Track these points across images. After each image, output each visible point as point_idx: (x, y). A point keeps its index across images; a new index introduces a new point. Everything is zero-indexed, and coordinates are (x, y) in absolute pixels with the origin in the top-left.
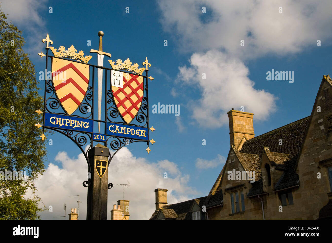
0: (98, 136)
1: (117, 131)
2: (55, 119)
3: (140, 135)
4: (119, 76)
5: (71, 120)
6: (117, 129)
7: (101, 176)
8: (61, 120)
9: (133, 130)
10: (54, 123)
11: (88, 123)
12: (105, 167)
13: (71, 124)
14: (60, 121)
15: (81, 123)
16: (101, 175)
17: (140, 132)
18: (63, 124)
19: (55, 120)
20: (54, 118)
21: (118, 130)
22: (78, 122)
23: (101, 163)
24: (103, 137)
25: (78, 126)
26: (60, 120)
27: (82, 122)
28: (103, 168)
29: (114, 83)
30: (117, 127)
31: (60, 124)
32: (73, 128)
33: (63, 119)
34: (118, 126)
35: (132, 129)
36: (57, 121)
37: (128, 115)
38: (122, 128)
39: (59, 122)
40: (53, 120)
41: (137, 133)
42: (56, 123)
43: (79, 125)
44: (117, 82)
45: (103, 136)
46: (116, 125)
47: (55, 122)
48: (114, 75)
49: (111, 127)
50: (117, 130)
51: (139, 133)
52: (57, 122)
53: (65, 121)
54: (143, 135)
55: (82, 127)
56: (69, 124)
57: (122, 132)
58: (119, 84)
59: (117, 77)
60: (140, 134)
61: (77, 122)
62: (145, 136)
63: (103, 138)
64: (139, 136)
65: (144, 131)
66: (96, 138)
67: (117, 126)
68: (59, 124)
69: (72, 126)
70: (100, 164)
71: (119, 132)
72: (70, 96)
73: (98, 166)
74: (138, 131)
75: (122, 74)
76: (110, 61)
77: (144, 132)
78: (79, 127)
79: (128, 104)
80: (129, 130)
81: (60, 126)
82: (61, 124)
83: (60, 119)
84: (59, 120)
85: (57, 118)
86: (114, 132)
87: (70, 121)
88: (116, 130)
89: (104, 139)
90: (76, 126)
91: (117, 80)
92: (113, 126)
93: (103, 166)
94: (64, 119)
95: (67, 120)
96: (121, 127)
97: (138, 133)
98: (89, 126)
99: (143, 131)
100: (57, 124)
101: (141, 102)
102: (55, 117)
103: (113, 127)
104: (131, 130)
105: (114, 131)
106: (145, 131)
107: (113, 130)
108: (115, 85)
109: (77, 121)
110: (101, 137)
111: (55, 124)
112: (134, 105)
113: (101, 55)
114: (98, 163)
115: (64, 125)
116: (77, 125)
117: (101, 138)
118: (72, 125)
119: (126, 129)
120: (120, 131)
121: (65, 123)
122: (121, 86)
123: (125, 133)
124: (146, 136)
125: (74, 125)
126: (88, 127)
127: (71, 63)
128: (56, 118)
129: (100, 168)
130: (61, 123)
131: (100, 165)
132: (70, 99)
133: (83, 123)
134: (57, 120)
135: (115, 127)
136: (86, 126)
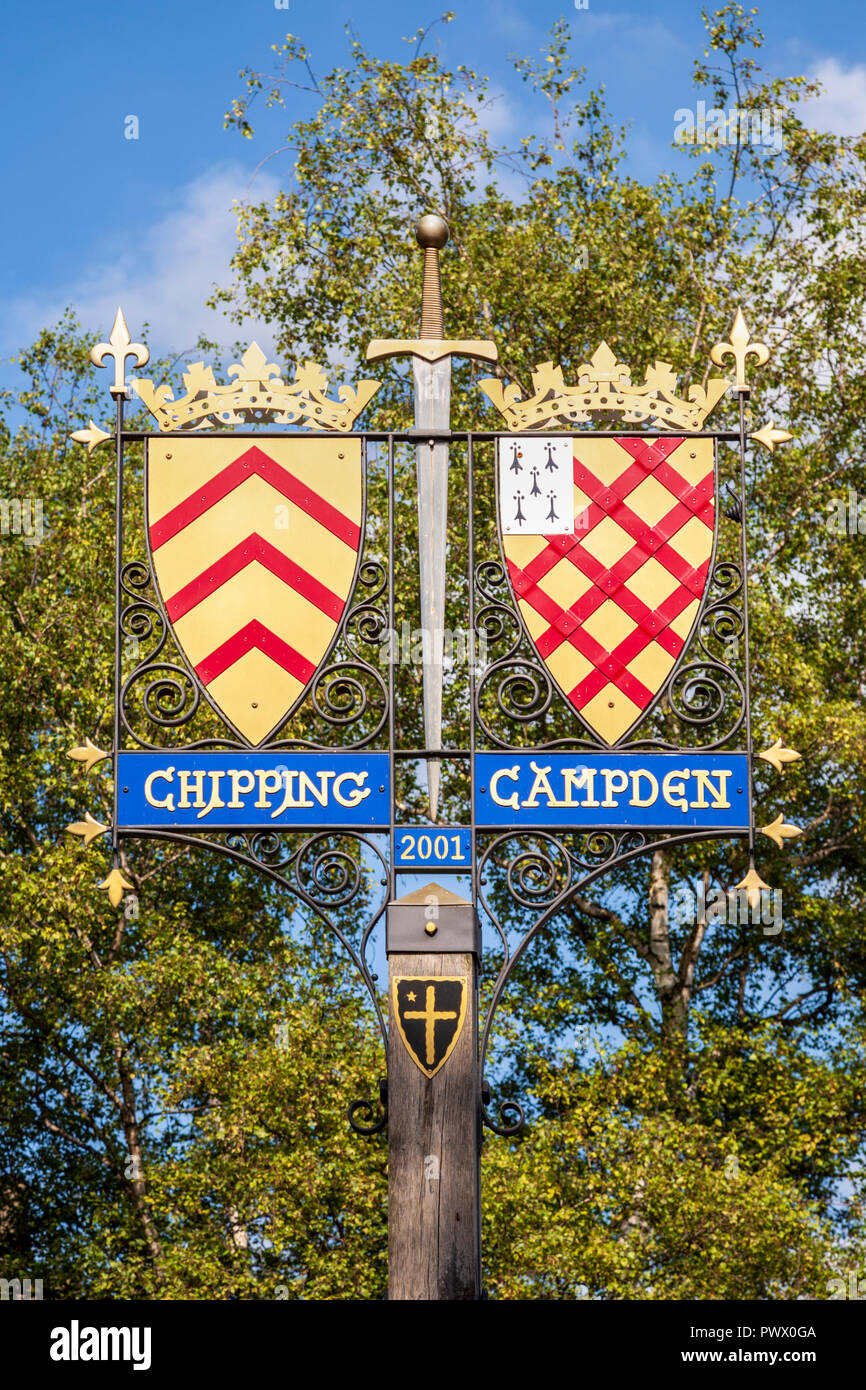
0: (425, 843)
1: (542, 797)
2: (170, 779)
3: (694, 805)
4: (551, 464)
5: (263, 775)
6: (541, 785)
7: (432, 1067)
8: (207, 781)
9: (643, 779)
10: (168, 803)
11: (360, 778)
12: (450, 1015)
13: (262, 796)
14: (198, 788)
15: (317, 782)
16: (430, 1060)
17: (691, 784)
18: (216, 801)
19: (174, 787)
20: (167, 774)
21: (547, 789)
22: (304, 779)
23: (431, 991)
24: (452, 846)
25: (303, 803)
26: (200, 781)
27: (324, 775)
28: (439, 1023)
29: (520, 516)
30: (542, 773)
31: (199, 803)
32: (274, 815)
33: (216, 775)
34: (548, 769)
35: (636, 775)
36: (185, 788)
37: (611, 692)
38: (568, 774)
39: (192, 796)
40: (161, 788)
41: (667, 789)
42: (177, 800)
43: (310, 796)
44: (536, 508)
45: (457, 839)
46: (533, 765)
47: (170, 797)
48: (516, 466)
49: (504, 779)
50: (542, 790)
51: (682, 793)
52: (184, 796)
53: (225, 783)
54: (709, 797)
55: (323, 800)
56: (254, 795)
57: (569, 802)
58: (552, 515)
59: (535, 474)
60: (691, 795)
61: (296, 780)
62: (722, 802)
63: (452, 851)
64: (685, 809)
65: (715, 773)
66: (414, 852)
67: (541, 766)
68: (195, 805)
69: (269, 804)
70: (425, 1001)
71: (553, 802)
72: (255, 636)
73: (409, 1015)
74: (675, 781)
75: (566, 450)
76: (489, 386)
77: (715, 781)
78: (310, 804)
79: (610, 626)
80: (617, 781)
81: (200, 815)
82: (203, 804)
83: (199, 775)
84: (192, 781)
85: (184, 775)
86: (524, 804)
87: (257, 778)
88: (536, 789)
89: (458, 857)
90: (289, 801)
91: (536, 490)
92: (513, 773)
93: (439, 1007)
94: (222, 774)
95: (236, 775)
96: (564, 772)
97: (674, 789)
98: (367, 791)
99: (710, 777)
100: (184, 803)
101: (696, 602)
102: (172, 769)
103: (516, 778)
104: (630, 779)
105: (524, 797)
106: (723, 775)
107: (515, 795)
108: (526, 527)
109: (295, 773)
110: (441, 843)
111: (171, 808)
112: (650, 628)
113: (431, 362)
114: (412, 997)
115: (222, 804)
116: (296, 797)
117: (441, 853)
118: (269, 796)
119: (599, 781)
120: (560, 796)
121: (225, 794)
122: (564, 526)
123: (591, 802)
124: (728, 805)
125: (276, 798)
126: (358, 796)
127: (255, 448)
128: (180, 774)
129: (423, 1022)
130: (207, 798)
131: (420, 1005)
132: (255, 655)
133: (331, 781)
134: (184, 781)
135: (527, 777)
136: (352, 794)
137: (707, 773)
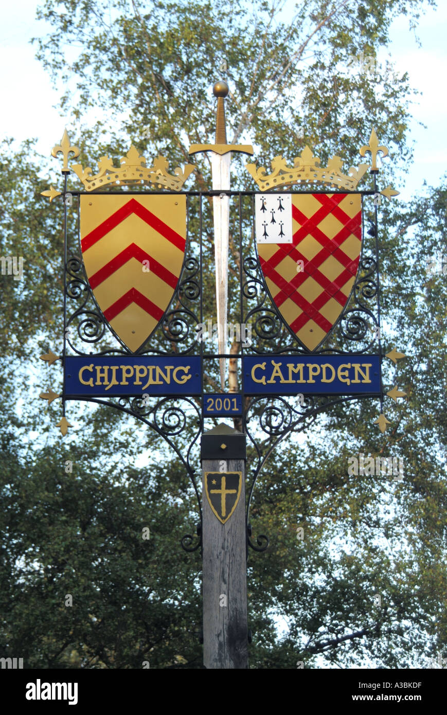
0: (219, 402)
1: (278, 378)
2: (91, 370)
3: (353, 381)
4: (281, 207)
5: (138, 368)
6: (277, 372)
7: (223, 518)
8: (110, 371)
9: (328, 369)
10: (90, 382)
11: (186, 369)
12: (233, 491)
13: (137, 379)
14: (106, 375)
15: (165, 372)
16: (224, 514)
17: (352, 371)
18: (114, 382)
19: (93, 374)
21: (280, 374)
22: (158, 370)
23: (223, 479)
24: (232, 403)
25: (158, 382)
26: (106, 371)
27: (168, 368)
29: (265, 234)
30: (277, 366)
31: (106, 382)
32: (144, 388)
33: (114, 368)
34: (280, 364)
35: (324, 366)
36: (99, 375)
37: (311, 324)
38: (291, 366)
39: (102, 379)
40: (87, 375)
41: (340, 374)
42: (95, 381)
43: (161, 379)
45: (234, 400)
46: (273, 362)
47: (91, 379)
48: (263, 208)
49: (258, 369)
50: (277, 375)
51: (347, 375)
52: (98, 379)
53: (119, 372)
54: (361, 378)
55: (168, 381)
56: (133, 378)
57: (291, 381)
58: (282, 233)
59: (273, 212)
60: (352, 376)
61: (154, 371)
62: (367, 380)
63: (232, 406)
64: (349, 384)
65: (364, 365)
66: (214, 407)
67: (277, 362)
68: (104, 384)
69: (141, 383)
70: (221, 484)
71: (283, 381)
72: (133, 296)
74: (344, 370)
75: (288, 200)
77: (364, 369)
78: (161, 383)
79: (310, 290)
80: (315, 370)
81: (107, 389)
82: (108, 383)
83: (106, 368)
84: (102, 371)
85: (98, 368)
86: (268, 382)
87: (135, 369)
88: (274, 374)
89: (235, 409)
90: (151, 381)
91: (273, 221)
92: (263, 366)
93: (227, 487)
94: (117, 367)
95: (124, 368)
96: (288, 365)
97: (343, 374)
98: (190, 376)
99: (361, 367)
100: (98, 383)
102: (92, 365)
103: (264, 368)
104: (321, 369)
105: (268, 378)
106: (368, 366)
107: (264, 377)
108: (269, 240)
109: (154, 367)
110: (227, 402)
111: (92, 385)
113: (221, 155)
114: (214, 482)
115: (117, 383)
116: (154, 379)
117: (227, 407)
118: (141, 379)
119: (306, 370)
120: (286, 378)
121: (119, 378)
122: (288, 239)
123: (301, 381)
124: (370, 381)
125: (145, 380)
126: (186, 378)
127: (133, 200)
128: (96, 367)
129: (219, 495)
130: (110, 380)
131: (218, 487)
132: (133, 306)
133: (172, 371)
134: (98, 372)
135: (270, 368)
136: (182, 377)
137: (359, 365)
